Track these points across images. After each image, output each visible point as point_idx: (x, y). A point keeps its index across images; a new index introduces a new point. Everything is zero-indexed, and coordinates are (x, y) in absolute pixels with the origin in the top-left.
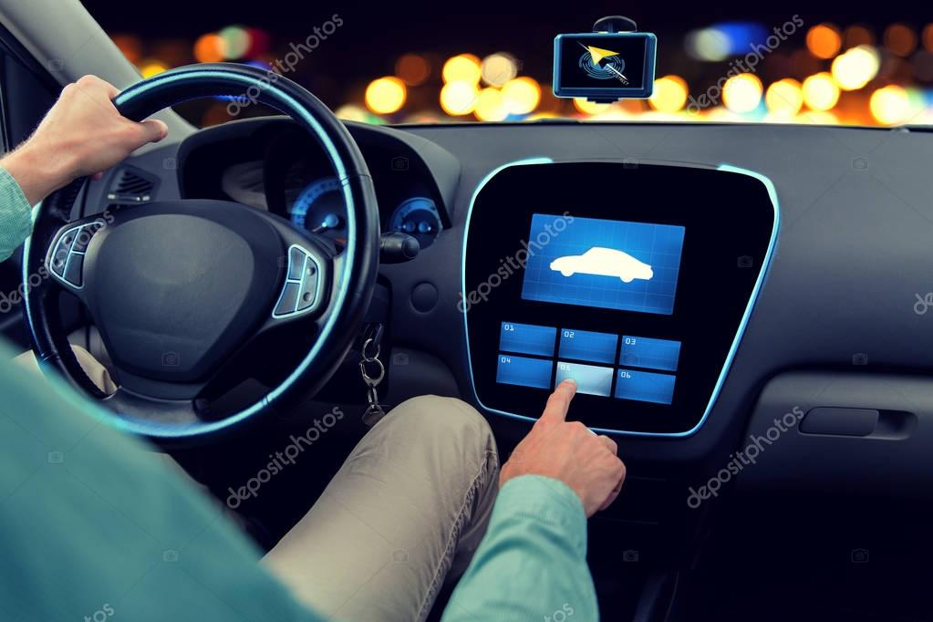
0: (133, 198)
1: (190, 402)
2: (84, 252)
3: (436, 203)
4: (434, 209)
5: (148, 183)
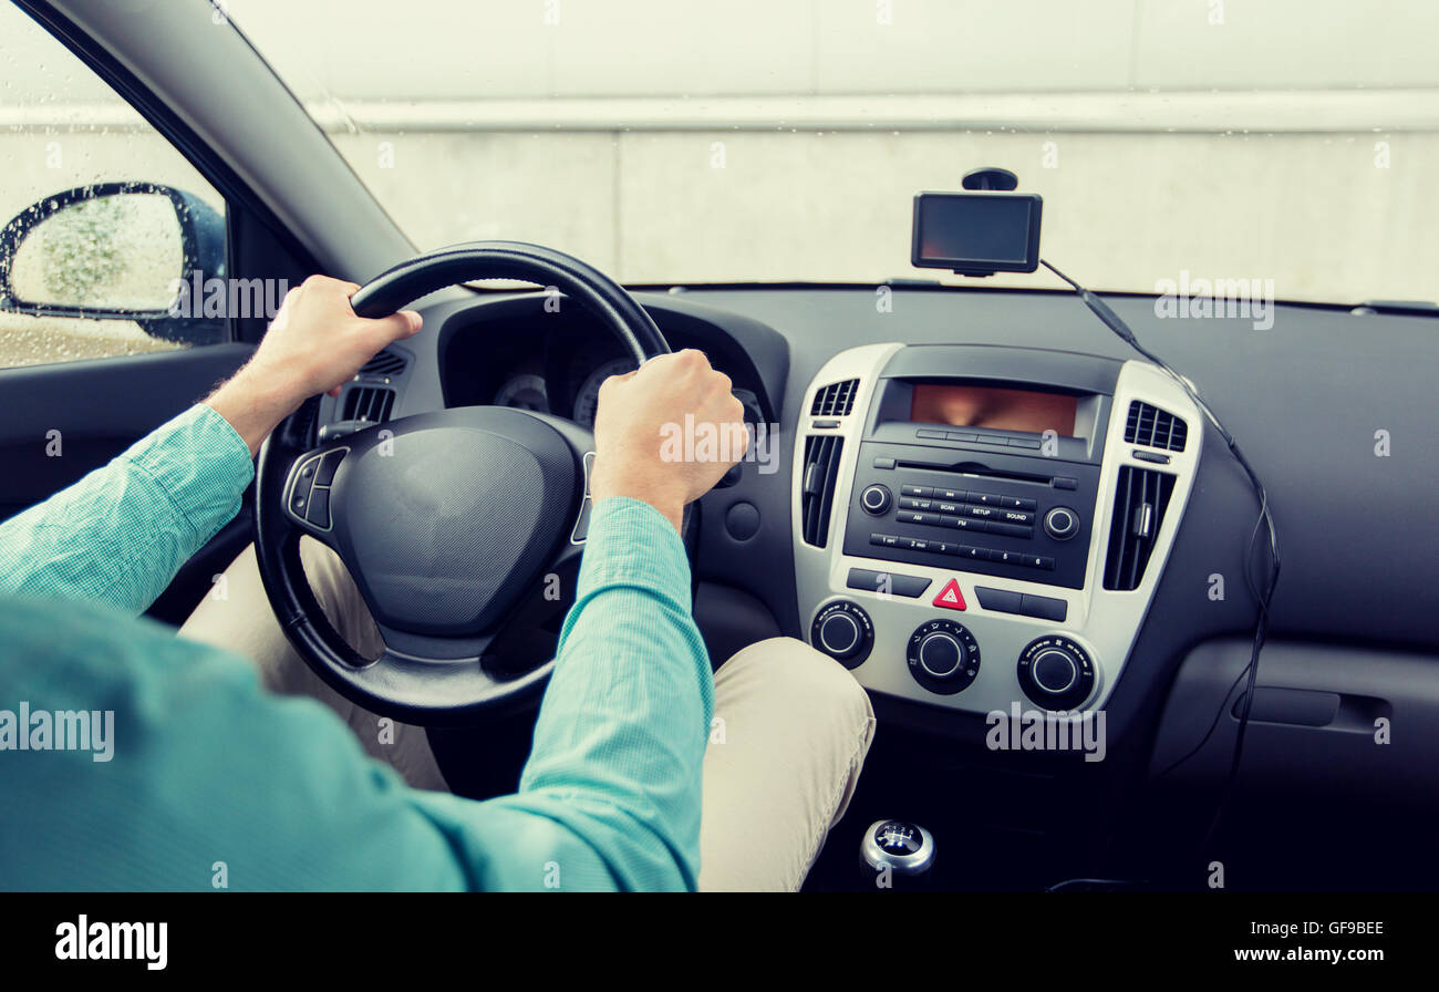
0: (380, 380)
1: (476, 659)
2: (330, 484)
3: (757, 396)
4: (754, 403)
5: (400, 360)
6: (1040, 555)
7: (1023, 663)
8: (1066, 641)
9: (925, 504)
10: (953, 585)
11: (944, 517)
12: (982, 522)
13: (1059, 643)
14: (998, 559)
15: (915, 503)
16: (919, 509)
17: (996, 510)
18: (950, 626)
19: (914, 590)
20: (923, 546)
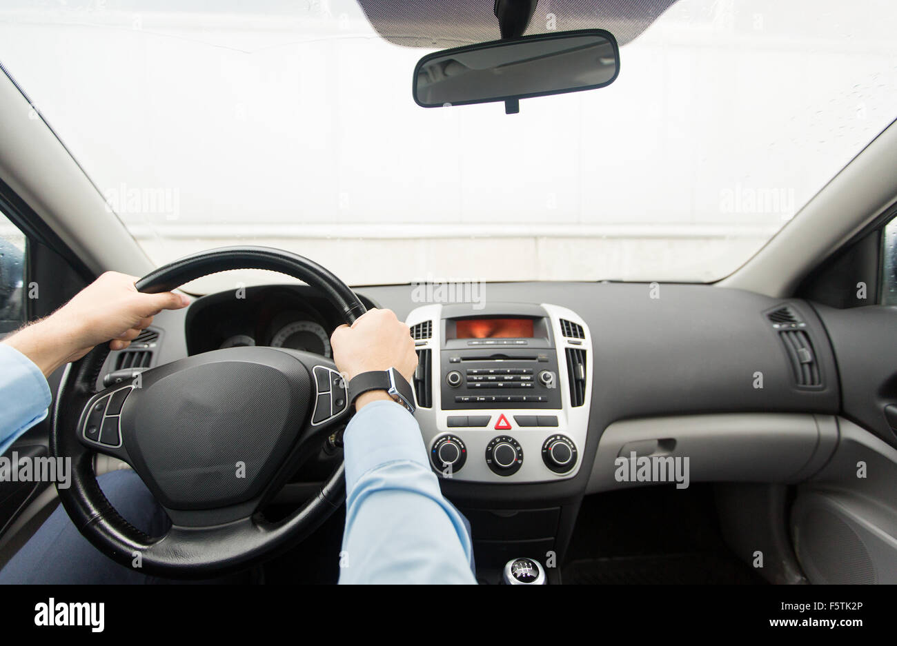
1: (248, 518)
6: (540, 395)
7: (544, 451)
8: (562, 436)
9: (481, 378)
10: (502, 417)
11: (491, 383)
12: (510, 383)
13: (558, 438)
14: (521, 401)
15: (475, 378)
16: (478, 381)
17: (515, 376)
18: (505, 439)
19: (483, 423)
20: (483, 399)
